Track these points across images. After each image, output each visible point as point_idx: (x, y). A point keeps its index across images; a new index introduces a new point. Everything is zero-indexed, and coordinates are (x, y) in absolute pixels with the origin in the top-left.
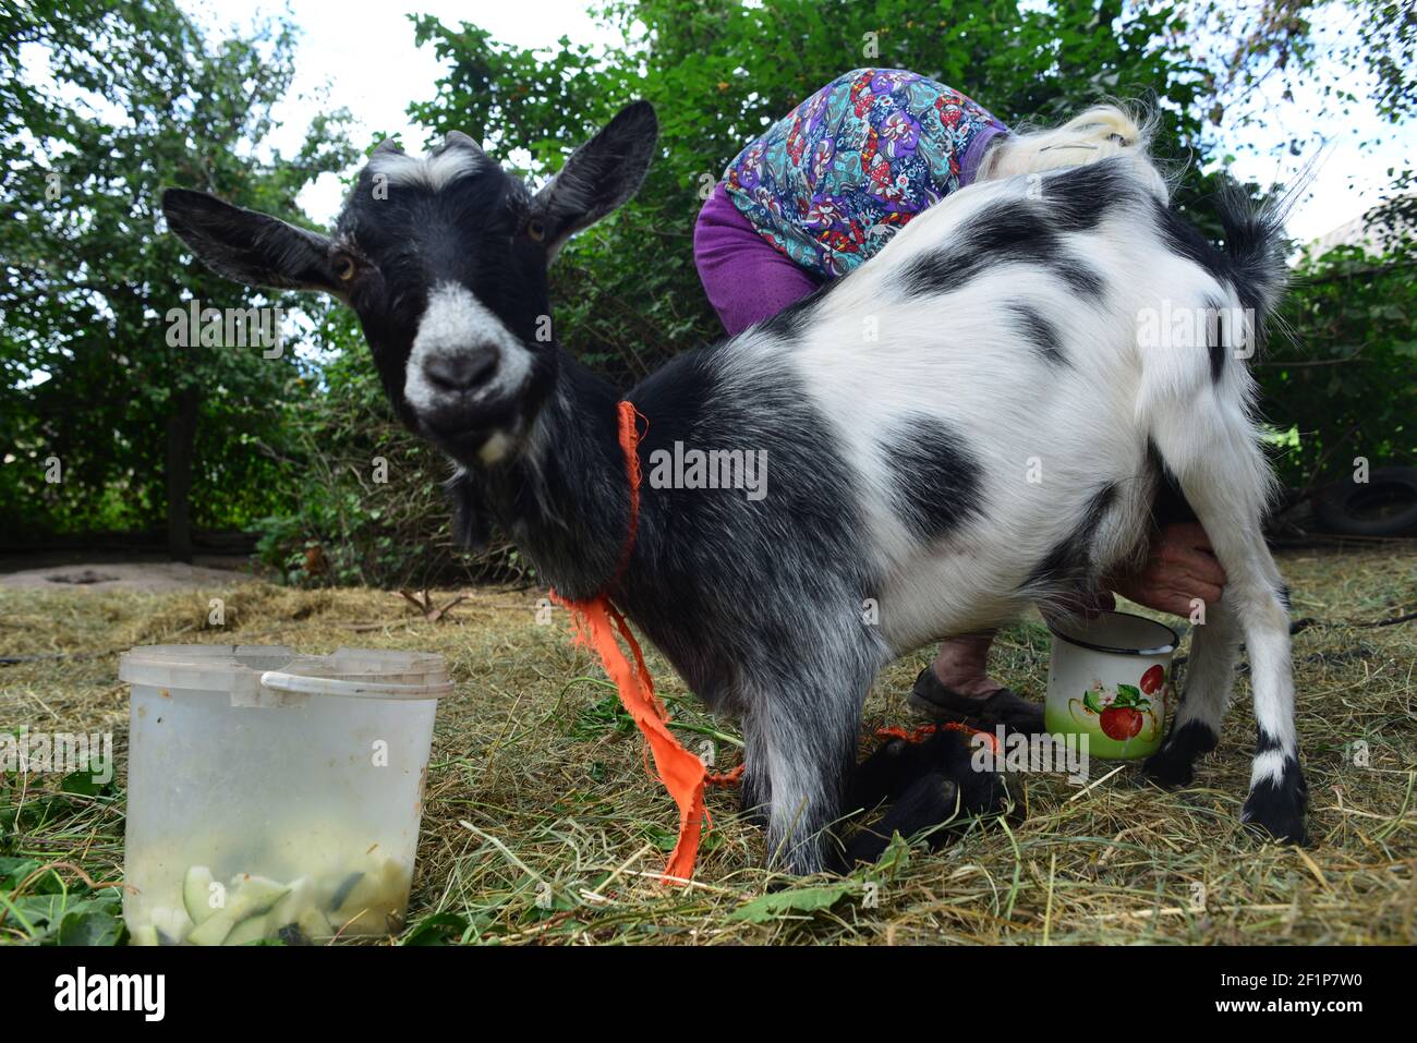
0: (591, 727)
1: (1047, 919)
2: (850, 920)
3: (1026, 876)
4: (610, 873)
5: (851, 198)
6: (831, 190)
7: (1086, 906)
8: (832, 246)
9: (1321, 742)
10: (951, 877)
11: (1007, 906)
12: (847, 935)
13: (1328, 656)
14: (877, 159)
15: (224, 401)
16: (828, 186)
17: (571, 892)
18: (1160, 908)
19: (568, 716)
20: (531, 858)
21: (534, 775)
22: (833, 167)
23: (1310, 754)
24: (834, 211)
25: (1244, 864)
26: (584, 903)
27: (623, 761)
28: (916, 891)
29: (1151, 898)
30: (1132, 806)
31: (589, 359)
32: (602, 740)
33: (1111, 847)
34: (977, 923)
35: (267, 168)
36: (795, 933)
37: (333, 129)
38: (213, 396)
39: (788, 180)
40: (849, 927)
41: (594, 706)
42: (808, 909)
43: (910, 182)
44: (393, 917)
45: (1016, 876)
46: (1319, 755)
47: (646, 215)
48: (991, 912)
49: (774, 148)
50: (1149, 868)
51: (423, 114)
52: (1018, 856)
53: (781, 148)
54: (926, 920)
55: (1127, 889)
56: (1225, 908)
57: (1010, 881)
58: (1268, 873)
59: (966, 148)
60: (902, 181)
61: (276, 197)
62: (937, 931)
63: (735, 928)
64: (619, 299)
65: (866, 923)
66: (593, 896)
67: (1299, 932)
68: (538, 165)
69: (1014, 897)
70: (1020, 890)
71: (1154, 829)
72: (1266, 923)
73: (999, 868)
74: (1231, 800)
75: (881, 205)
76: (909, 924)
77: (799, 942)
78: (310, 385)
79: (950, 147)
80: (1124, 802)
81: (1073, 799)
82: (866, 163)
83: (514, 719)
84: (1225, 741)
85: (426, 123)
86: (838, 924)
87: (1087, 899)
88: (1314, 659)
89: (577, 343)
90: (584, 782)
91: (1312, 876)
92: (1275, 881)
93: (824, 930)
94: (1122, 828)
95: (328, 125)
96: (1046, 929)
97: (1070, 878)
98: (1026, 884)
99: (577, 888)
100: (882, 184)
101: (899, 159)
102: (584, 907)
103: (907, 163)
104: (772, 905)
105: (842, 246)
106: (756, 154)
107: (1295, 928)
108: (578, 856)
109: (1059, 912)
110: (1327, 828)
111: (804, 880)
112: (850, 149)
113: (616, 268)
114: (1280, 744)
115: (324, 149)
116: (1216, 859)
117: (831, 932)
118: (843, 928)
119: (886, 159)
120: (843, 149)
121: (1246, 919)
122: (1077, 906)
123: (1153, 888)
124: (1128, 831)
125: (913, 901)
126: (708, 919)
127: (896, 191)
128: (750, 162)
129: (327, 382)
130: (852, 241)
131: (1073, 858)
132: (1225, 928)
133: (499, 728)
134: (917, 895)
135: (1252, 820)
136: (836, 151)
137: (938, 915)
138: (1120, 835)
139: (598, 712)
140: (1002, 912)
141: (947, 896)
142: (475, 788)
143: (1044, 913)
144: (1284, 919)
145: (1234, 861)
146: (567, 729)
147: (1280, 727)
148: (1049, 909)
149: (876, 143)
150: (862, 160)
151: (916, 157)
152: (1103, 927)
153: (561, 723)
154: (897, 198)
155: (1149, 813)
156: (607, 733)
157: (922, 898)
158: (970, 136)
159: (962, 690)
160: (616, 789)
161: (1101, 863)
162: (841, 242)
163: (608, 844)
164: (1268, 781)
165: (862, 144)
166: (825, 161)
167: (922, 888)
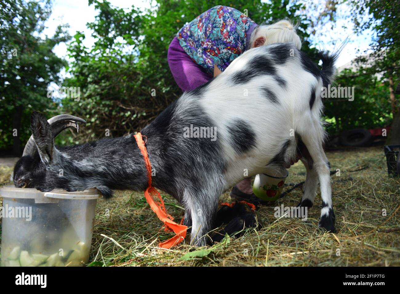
0: (140, 205)
1: (267, 256)
2: (213, 259)
3: (261, 245)
4: (145, 247)
5: (217, 41)
6: (211, 38)
7: (277, 252)
8: (210, 54)
9: (340, 204)
10: (241, 246)
11: (256, 253)
12: (212, 263)
13: (342, 180)
14: (225, 31)
15: (31, 109)
16: (211, 37)
17: (134, 253)
18: (297, 252)
19: (134, 202)
20: (123, 244)
21: (123, 219)
22: (212, 32)
23: (337, 207)
24: (212, 44)
25: (319, 239)
26: (138, 256)
27: (149, 214)
28: (231, 250)
29: (295, 249)
30: (290, 224)
31: (140, 98)
32: (143, 208)
33: (285, 235)
34: (248, 258)
35: (43, 40)
36: (198, 263)
37: (64, 29)
38: (27, 108)
39: (198, 36)
40: (213, 261)
41: (141, 198)
42: (201, 256)
43: (234, 38)
44: (82, 263)
45: (258, 245)
46: (339, 207)
47: (156, 57)
48: (252, 255)
49: (193, 27)
50: (294, 241)
51: (91, 26)
52: (259, 239)
53: (195, 27)
54: (234, 258)
55: (289, 247)
56: (314, 251)
57: (257, 246)
58: (325, 241)
59: (248, 30)
60: (232, 38)
61: (46, 49)
62: (237, 261)
63: (181, 262)
64: (148, 81)
65: (218, 260)
66: (140, 254)
67: (333, 257)
68: (125, 42)
69: (258, 251)
70: (260, 249)
71: (296, 230)
72: (325, 255)
73: (254, 243)
74: (317, 221)
75: (226, 44)
76: (229, 259)
77: (199, 265)
78: (57, 105)
79: (244, 29)
80: (288, 223)
81: (274, 222)
82: (222, 32)
83: (118, 203)
84: (315, 204)
85: (91, 29)
86: (210, 260)
87: (278, 250)
88: (338, 181)
89: (136, 93)
90: (138, 221)
91: (336, 241)
92: (327, 243)
93: (206, 262)
94: (287, 230)
95: (62, 28)
96: (266, 259)
97: (273, 244)
98: (261, 247)
99: (136, 252)
100: (226, 38)
101: (231, 31)
102: (138, 257)
103: (233, 33)
104: (191, 255)
105: (213, 54)
106: (187, 28)
107: (332, 256)
108: (136, 243)
109: (270, 254)
110: (341, 227)
111: (200, 248)
112: (217, 27)
113: (148, 72)
114: (328, 205)
115: (61, 35)
116: (312, 238)
117: (208, 262)
118: (211, 261)
119: (227, 31)
120: (215, 27)
121: (320, 254)
122: (275, 252)
123: (295, 246)
124: (289, 230)
125: (230, 253)
126: (173, 260)
127: (230, 41)
128: (185, 31)
129: (62, 104)
130: (216, 53)
131: (274, 239)
132: (314, 257)
133: (114, 205)
134: (232, 251)
135: (321, 226)
136: (213, 28)
137: (237, 256)
138: (287, 232)
139: (142, 200)
140: (255, 254)
141: (240, 251)
142: (107, 224)
143: (266, 255)
144: (329, 254)
145: (317, 238)
146: (133, 205)
147: (328, 200)
148: (267, 254)
149: (225, 26)
150: (221, 31)
151: (235, 32)
152: (282, 258)
153: (131, 204)
154: (230, 43)
155: (295, 225)
156: (145, 206)
157: (233, 251)
158: (249, 26)
159: (245, 192)
160: (147, 223)
161: (282, 240)
162: (213, 53)
163: (145, 239)
164: (325, 215)
165: (221, 26)
166: (210, 30)
167: (233, 249)
